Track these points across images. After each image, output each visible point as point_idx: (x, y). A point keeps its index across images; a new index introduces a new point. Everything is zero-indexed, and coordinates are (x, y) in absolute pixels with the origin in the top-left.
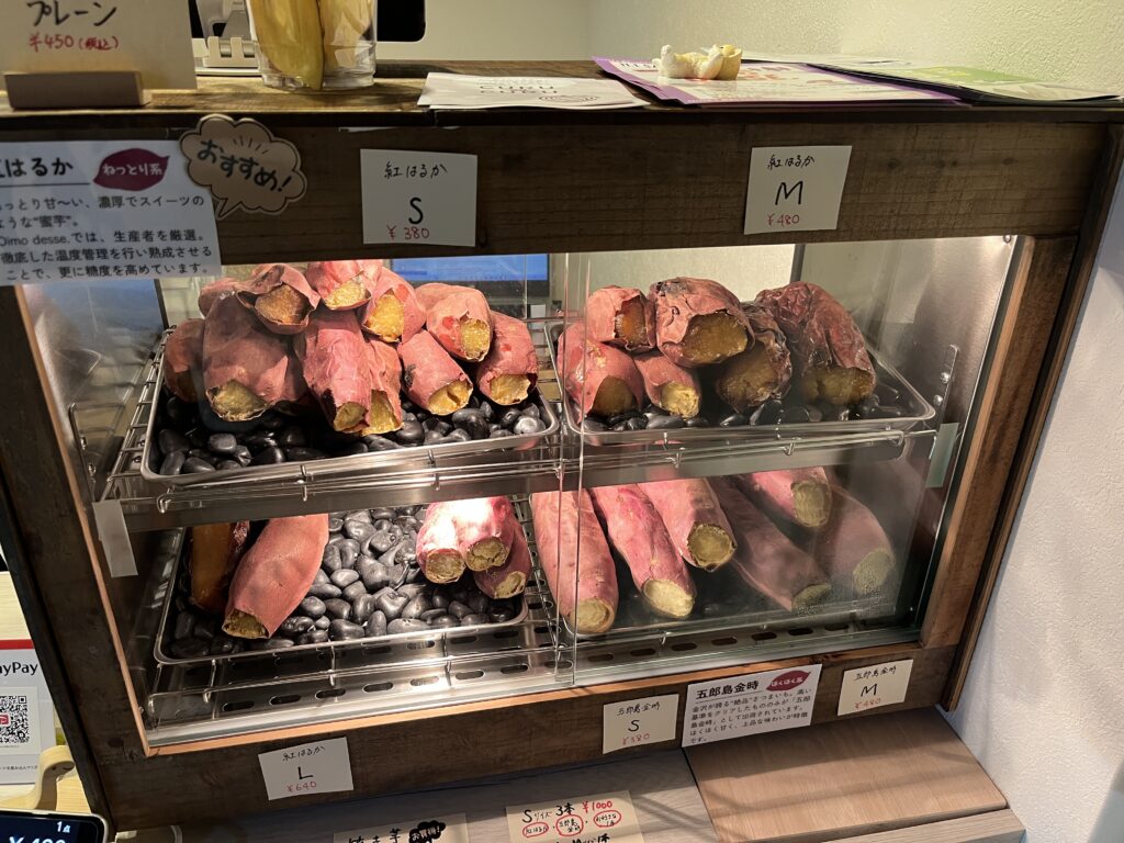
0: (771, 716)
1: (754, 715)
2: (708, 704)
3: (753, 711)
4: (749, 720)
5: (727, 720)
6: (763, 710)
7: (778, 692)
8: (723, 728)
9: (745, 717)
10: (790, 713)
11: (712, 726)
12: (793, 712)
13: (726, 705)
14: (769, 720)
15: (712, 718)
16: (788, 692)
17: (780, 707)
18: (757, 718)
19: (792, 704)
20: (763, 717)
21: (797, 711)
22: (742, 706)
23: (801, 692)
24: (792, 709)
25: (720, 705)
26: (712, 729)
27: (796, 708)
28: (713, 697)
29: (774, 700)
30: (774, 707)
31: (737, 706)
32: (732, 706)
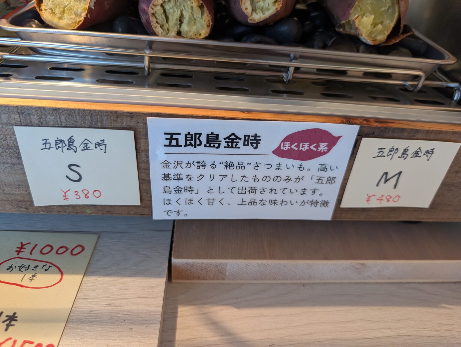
0: (279, 197)
1: (253, 190)
2: (185, 159)
3: (251, 184)
4: (248, 197)
5: (216, 190)
6: (268, 185)
7: (290, 162)
8: (211, 202)
9: (242, 191)
10: (305, 198)
11: (195, 197)
12: (309, 197)
13: (213, 165)
14: (275, 202)
15: (194, 184)
16: (306, 164)
17: (291, 185)
18: (258, 197)
19: (309, 184)
20: (267, 196)
21: (316, 197)
22: (237, 174)
23: (323, 167)
24: (309, 192)
25: (203, 164)
26: (195, 201)
27: (314, 192)
28: (190, 149)
29: (283, 173)
30: (283, 184)
31: (228, 172)
32: (221, 170)
